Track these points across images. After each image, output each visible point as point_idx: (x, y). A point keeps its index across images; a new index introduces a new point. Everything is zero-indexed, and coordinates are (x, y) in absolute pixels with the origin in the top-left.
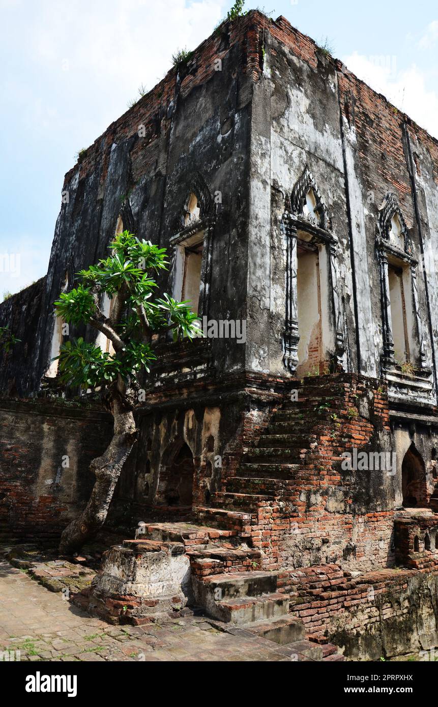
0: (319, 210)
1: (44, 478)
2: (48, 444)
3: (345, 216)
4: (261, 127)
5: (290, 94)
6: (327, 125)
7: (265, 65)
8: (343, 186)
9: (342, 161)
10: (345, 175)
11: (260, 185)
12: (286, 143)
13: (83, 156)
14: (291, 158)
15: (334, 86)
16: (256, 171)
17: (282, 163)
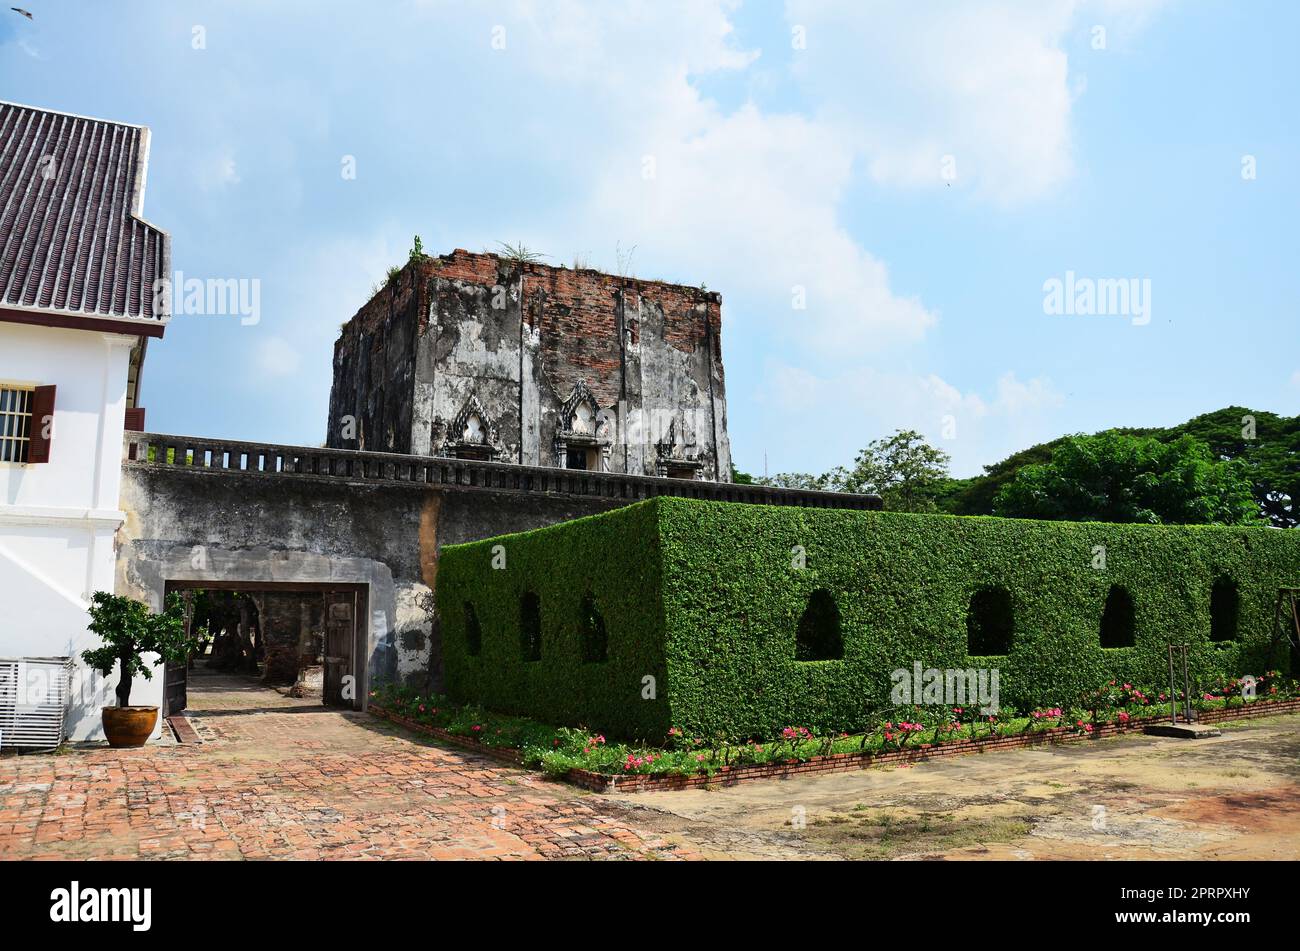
0: (483, 428)
1: (305, 641)
2: (305, 617)
3: (516, 422)
4: (424, 375)
5: (460, 328)
6: (502, 341)
7: (432, 314)
8: (517, 395)
9: (519, 370)
10: (520, 384)
11: (421, 426)
12: (451, 379)
13: (346, 329)
14: (456, 391)
15: (518, 294)
16: (418, 416)
17: (446, 398)
